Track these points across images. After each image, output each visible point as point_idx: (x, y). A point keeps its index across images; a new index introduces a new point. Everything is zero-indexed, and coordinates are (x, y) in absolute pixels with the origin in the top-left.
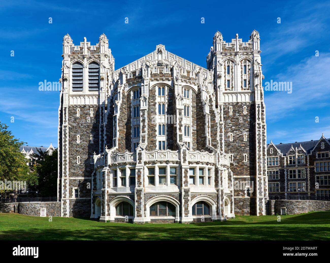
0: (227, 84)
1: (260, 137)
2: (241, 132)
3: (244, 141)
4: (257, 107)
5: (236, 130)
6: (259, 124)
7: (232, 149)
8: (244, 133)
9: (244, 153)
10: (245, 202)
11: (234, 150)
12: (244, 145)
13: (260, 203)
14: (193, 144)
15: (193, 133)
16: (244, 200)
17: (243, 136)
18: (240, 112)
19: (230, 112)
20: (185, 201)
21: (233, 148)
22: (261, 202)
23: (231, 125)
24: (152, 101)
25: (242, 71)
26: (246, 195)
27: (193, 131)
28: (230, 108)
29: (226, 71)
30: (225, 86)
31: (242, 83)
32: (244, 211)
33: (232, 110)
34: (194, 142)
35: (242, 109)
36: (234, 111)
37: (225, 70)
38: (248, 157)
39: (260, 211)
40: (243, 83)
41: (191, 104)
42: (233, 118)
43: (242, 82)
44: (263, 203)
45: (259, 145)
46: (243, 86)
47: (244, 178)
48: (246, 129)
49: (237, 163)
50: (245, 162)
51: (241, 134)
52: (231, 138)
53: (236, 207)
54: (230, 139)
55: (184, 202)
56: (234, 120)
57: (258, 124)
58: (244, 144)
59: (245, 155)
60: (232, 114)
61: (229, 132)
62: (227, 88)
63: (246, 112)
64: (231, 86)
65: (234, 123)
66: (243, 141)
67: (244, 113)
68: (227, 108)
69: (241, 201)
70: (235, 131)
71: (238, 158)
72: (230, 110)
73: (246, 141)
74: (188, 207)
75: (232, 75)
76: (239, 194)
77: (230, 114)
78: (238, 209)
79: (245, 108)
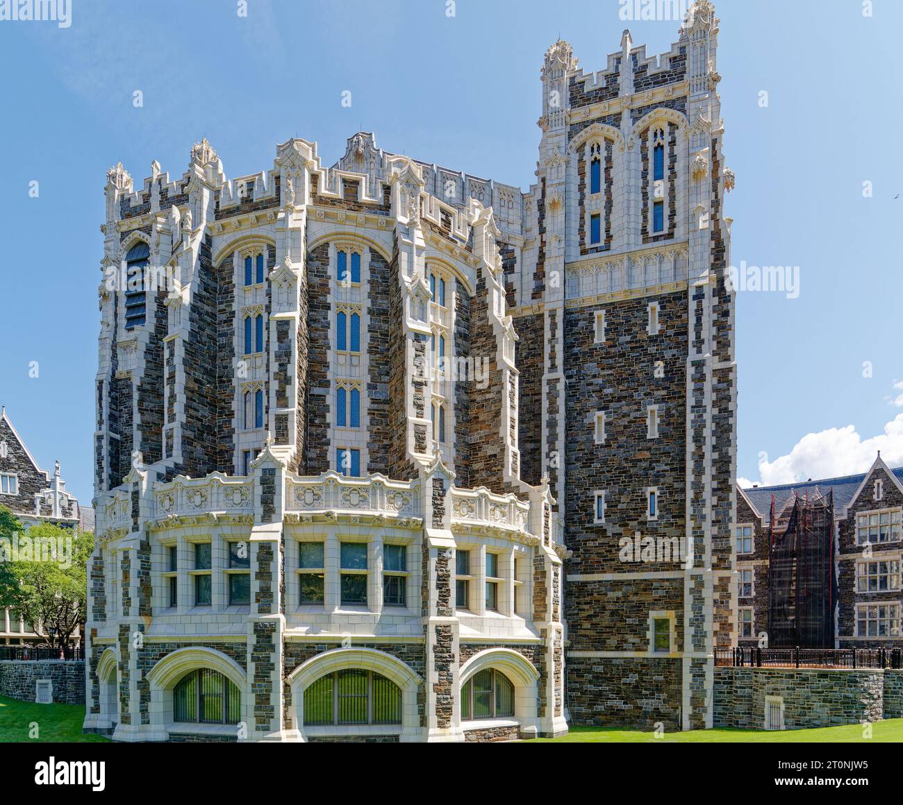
0: (587, 228)
1: (702, 416)
2: (635, 407)
3: (649, 437)
4: (695, 298)
5: (619, 400)
6: (699, 365)
7: (603, 472)
8: (649, 408)
9: (648, 485)
10: (644, 674)
11: (609, 475)
12: (647, 454)
13: (694, 676)
14: (372, 452)
15: (374, 414)
16: (643, 665)
17: (643, 419)
18: (635, 329)
19: (596, 334)
20: (257, 668)
21: (605, 469)
22: (699, 676)
23: (600, 381)
24: (222, 307)
25: (646, 170)
26: (651, 647)
27: (376, 406)
28: (596, 320)
29: (588, 180)
30: (582, 239)
31: (645, 218)
32: (641, 708)
33: (605, 325)
34: (376, 446)
35: (641, 313)
36: (612, 329)
37: (582, 179)
38: (660, 499)
39: (694, 708)
40: (650, 216)
41: (368, 303)
42: (607, 353)
43: (645, 212)
44: (707, 677)
45: (699, 448)
46: (650, 228)
47: (645, 580)
48: (655, 392)
49: (620, 526)
50: (649, 518)
51: (638, 414)
52: (599, 432)
53: (613, 690)
54: (595, 437)
55: (254, 673)
56: (611, 361)
57: (694, 364)
58: (649, 449)
59: (652, 494)
60: (604, 340)
61: (593, 407)
62: (588, 245)
63: (659, 327)
64: (603, 236)
65: (612, 375)
66: (643, 437)
67: (648, 328)
68: (584, 320)
69: (631, 670)
70: (612, 405)
71: (624, 506)
72: (595, 326)
73: (657, 436)
74: (269, 691)
75: (608, 192)
76: (626, 641)
77: (596, 341)
78: (622, 698)
79: (653, 309)
